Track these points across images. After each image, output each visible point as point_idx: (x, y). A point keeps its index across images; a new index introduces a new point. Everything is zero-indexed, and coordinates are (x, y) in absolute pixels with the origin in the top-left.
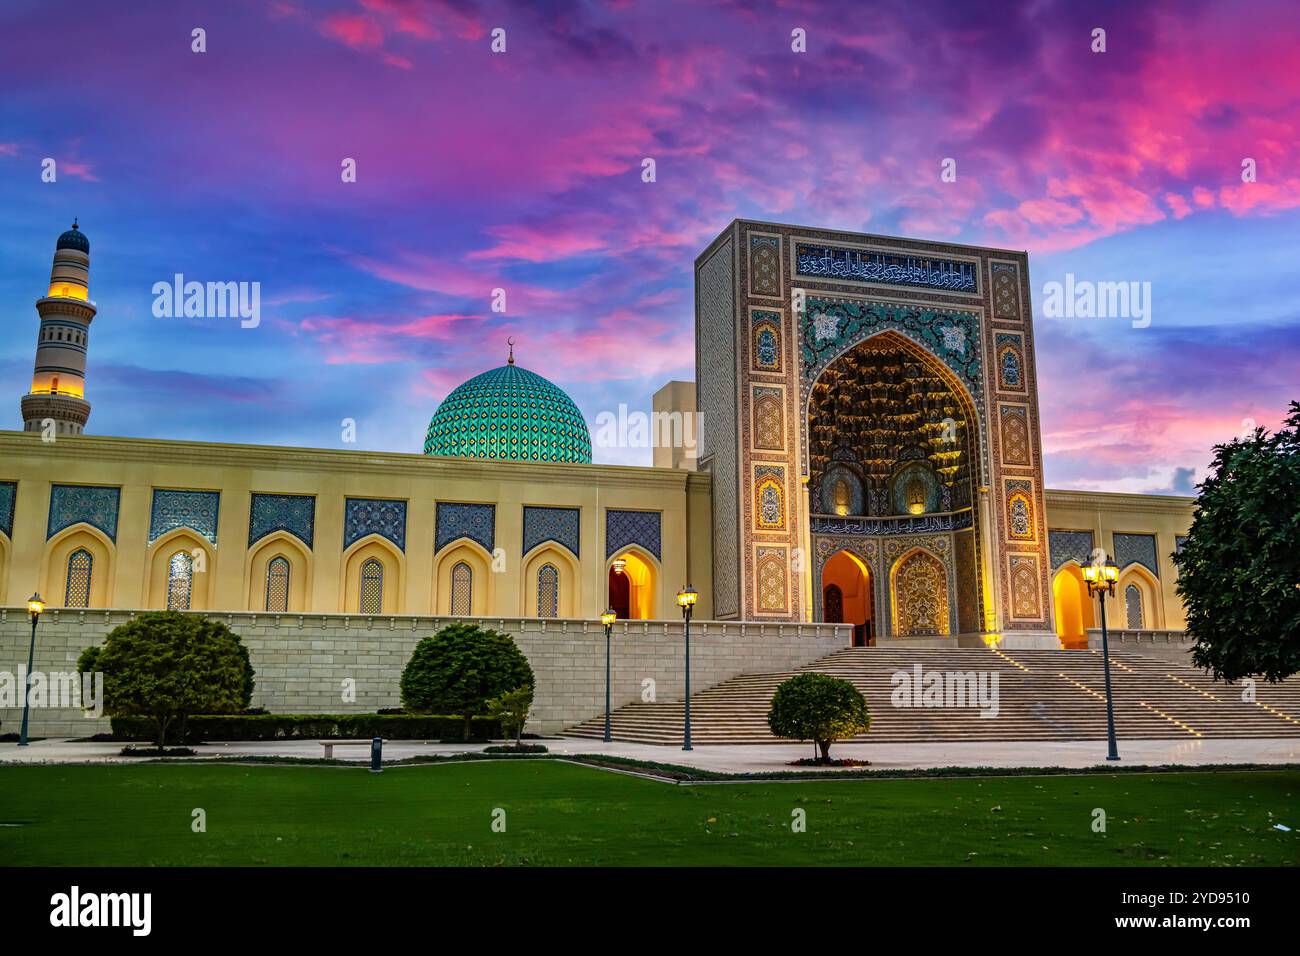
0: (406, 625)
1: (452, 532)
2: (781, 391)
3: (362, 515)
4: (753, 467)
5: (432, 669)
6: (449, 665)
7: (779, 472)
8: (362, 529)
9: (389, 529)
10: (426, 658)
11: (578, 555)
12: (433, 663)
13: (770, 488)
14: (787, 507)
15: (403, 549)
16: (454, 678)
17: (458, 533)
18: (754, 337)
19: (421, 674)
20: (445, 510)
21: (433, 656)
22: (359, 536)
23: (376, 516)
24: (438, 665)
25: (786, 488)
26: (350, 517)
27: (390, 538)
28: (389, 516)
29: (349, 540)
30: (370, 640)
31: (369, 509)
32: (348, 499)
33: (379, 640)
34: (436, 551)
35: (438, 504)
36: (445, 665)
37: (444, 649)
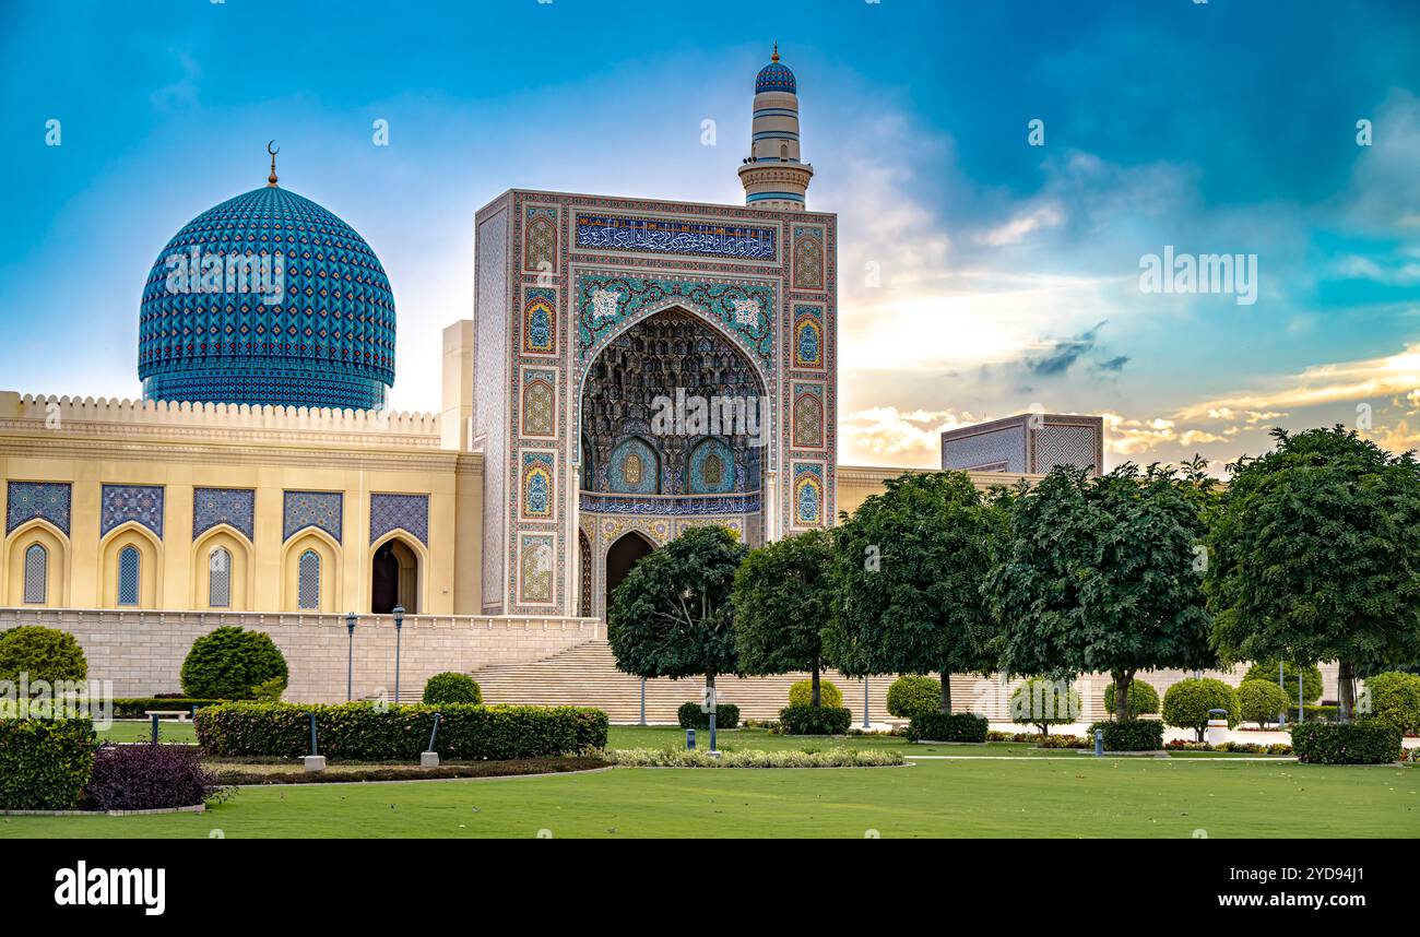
0: (175, 620)
1: (210, 519)
2: (553, 372)
3: (119, 502)
4: (520, 454)
5: (207, 662)
6: (221, 660)
7: (548, 459)
8: (118, 515)
9: (146, 516)
10: (202, 654)
11: (340, 541)
12: (208, 658)
13: (538, 476)
14: (556, 496)
15: (160, 536)
16: (225, 670)
17: (216, 519)
18: (526, 317)
19: (198, 666)
20: (203, 496)
21: (208, 653)
22: (117, 524)
23: (133, 502)
24: (212, 660)
25: (556, 475)
26: (106, 504)
27: (147, 524)
28: (146, 503)
29: (106, 527)
30: (142, 633)
31: (126, 496)
32: (104, 486)
33: (150, 633)
34: (195, 537)
35: (196, 489)
36: (217, 660)
37: (216, 647)
